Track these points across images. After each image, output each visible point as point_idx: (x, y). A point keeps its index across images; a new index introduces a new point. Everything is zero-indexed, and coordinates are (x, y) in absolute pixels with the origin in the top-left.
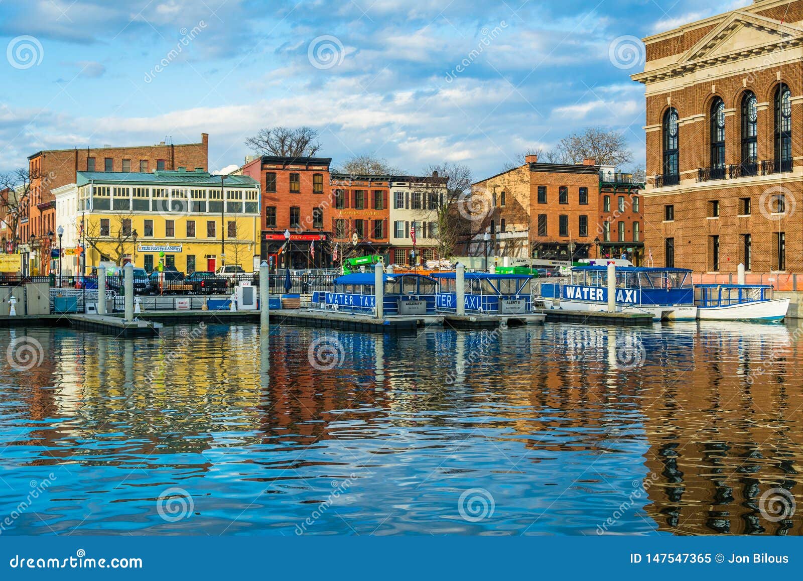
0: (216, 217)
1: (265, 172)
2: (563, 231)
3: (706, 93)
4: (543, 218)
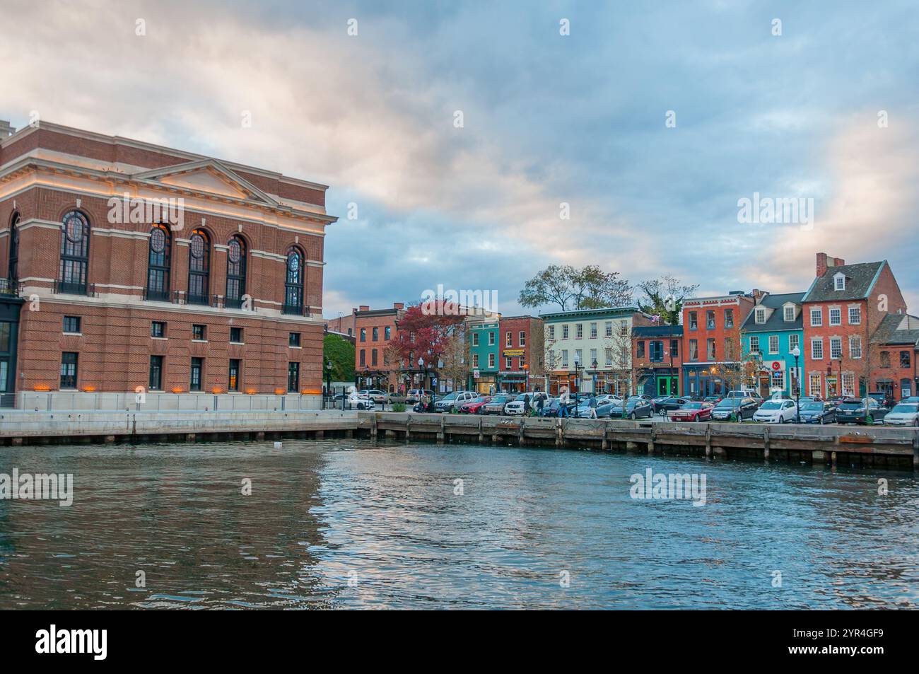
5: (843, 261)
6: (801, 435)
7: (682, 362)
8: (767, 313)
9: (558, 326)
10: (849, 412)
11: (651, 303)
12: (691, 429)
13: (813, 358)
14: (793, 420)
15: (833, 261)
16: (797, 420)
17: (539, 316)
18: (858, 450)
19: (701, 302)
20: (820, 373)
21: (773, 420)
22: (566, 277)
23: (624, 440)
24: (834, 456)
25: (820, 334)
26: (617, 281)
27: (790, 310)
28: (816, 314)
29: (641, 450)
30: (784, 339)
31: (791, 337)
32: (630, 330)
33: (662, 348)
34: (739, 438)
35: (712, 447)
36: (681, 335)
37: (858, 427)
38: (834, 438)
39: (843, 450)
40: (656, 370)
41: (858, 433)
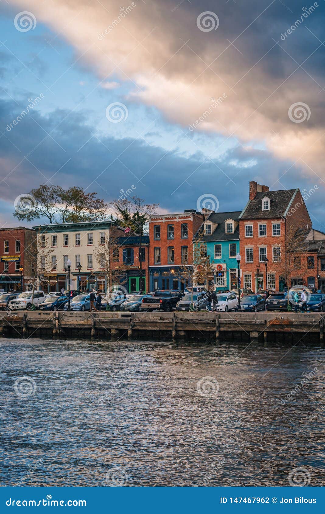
5: (268, 188)
6: (242, 320)
7: (149, 265)
8: (213, 227)
9: (49, 236)
10: (275, 301)
11: (121, 217)
12: (161, 318)
13: (246, 262)
14: (235, 309)
15: (261, 187)
16: (238, 309)
17: (33, 227)
18: (282, 330)
19: (164, 218)
20: (251, 273)
21: (221, 309)
22: (54, 196)
23: (110, 328)
24: (265, 335)
25: (251, 244)
26: (95, 199)
27: (230, 225)
28: (249, 228)
29: (122, 335)
30: (225, 248)
31: (231, 245)
32: (107, 240)
33: (133, 254)
34: (197, 323)
35: (177, 331)
36: (148, 244)
37: (281, 313)
38: (266, 321)
39: (272, 330)
40: (128, 272)
41: (282, 317)
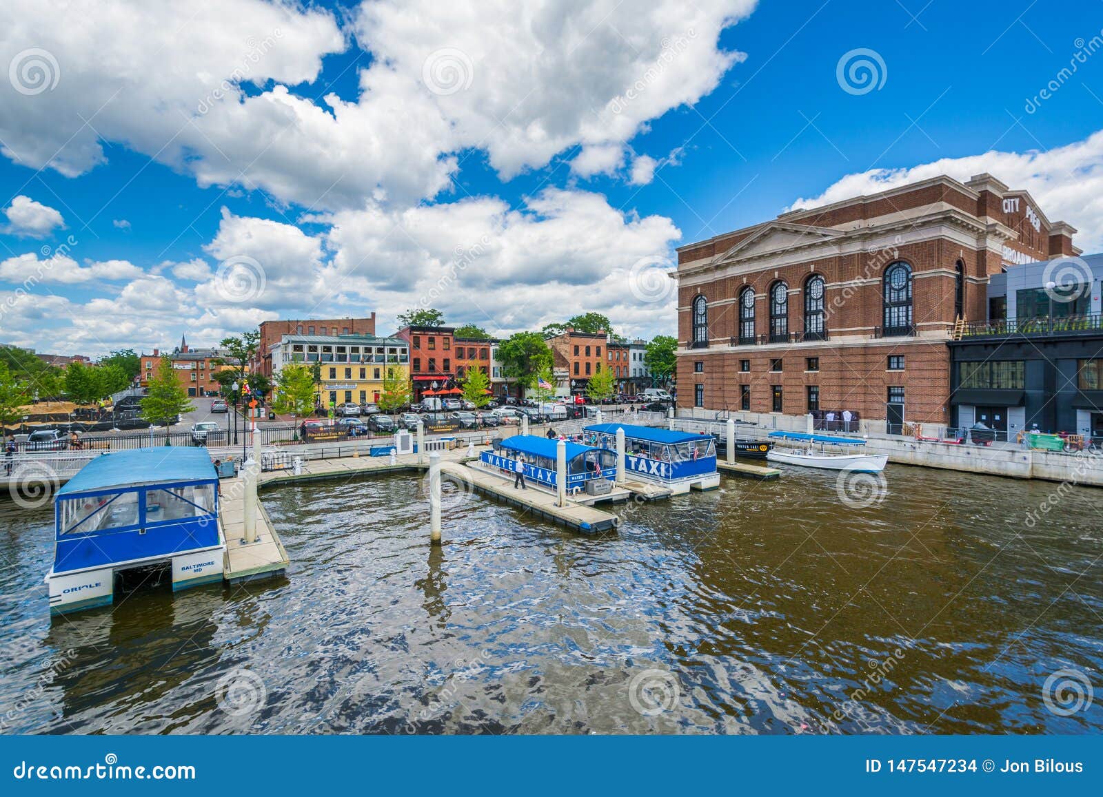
0: (380, 366)
1: (412, 336)
2: (588, 371)
3: (737, 283)
4: (577, 364)
